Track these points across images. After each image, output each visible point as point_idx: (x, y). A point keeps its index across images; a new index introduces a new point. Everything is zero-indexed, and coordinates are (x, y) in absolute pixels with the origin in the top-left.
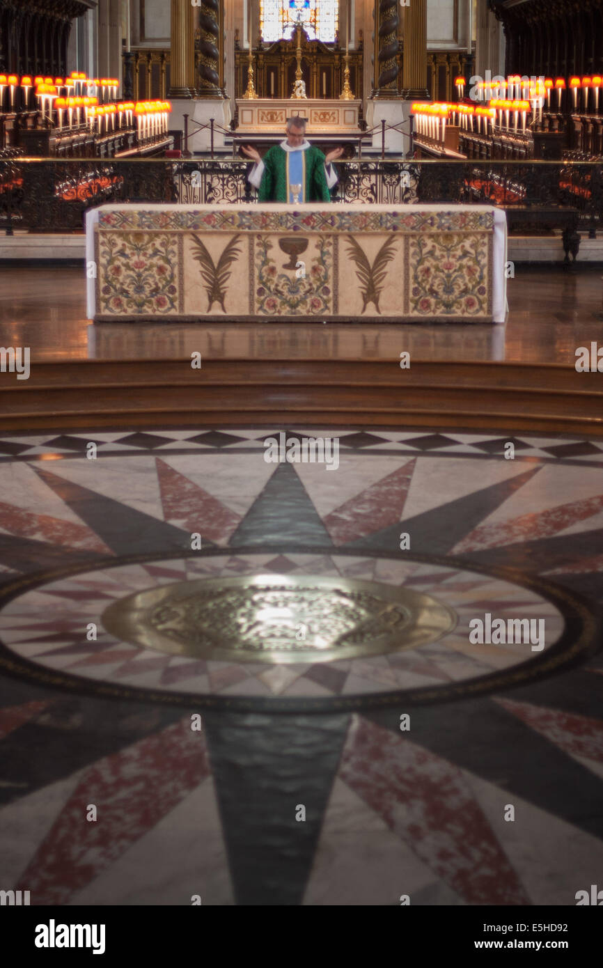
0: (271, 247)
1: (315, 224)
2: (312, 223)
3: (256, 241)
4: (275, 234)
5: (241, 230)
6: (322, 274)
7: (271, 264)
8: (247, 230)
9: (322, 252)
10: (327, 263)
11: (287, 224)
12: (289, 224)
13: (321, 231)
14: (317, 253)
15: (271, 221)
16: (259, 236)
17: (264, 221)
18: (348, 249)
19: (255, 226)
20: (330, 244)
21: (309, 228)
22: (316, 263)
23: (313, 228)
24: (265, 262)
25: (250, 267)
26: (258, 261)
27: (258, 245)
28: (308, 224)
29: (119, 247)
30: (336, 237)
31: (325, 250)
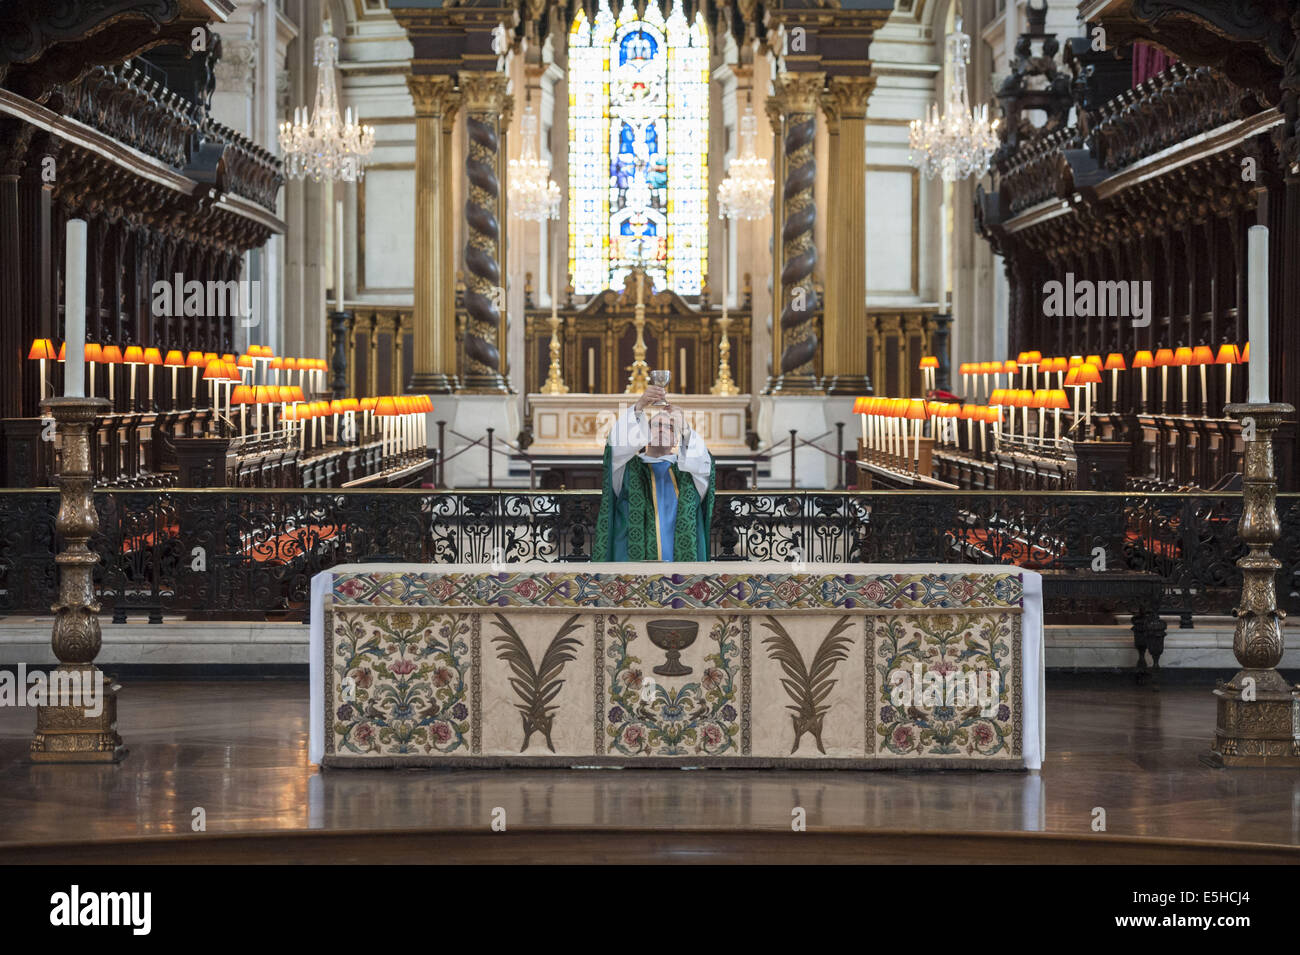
0: (634, 636)
1: (711, 596)
2: (705, 594)
3: (608, 625)
4: (641, 614)
5: (581, 607)
6: (723, 683)
7: (634, 666)
8: (591, 606)
9: (722, 645)
10: (730, 665)
11: (661, 597)
12: (665, 597)
13: (721, 608)
14: (714, 647)
15: (635, 591)
16: (613, 617)
17: (621, 591)
18: (767, 641)
19: (608, 601)
20: (738, 631)
21: (701, 603)
22: (712, 664)
23: (706, 603)
24: (622, 665)
25: (597, 671)
26: (610, 662)
27: (610, 632)
28: (698, 596)
29: (369, 636)
30: (746, 619)
31: (728, 642)
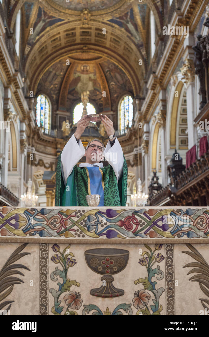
0: (74, 262)
1: (139, 228)
2: (135, 226)
3: (51, 253)
4: (79, 243)
5: (28, 237)
6: (151, 303)
7: (73, 288)
8: (37, 236)
9: (149, 270)
10: (157, 287)
11: (97, 228)
12: (100, 229)
13: (148, 238)
14: (142, 272)
15: (74, 224)
16: (56, 246)
17: (63, 223)
18: (188, 266)
19: (51, 232)
20: (162, 258)
21: (131, 234)
22: (140, 287)
23: (136, 234)
24: (63, 288)
25: (41, 293)
26: (53, 285)
27: (53, 259)
28: (129, 228)
30: (170, 246)
31: (154, 267)
